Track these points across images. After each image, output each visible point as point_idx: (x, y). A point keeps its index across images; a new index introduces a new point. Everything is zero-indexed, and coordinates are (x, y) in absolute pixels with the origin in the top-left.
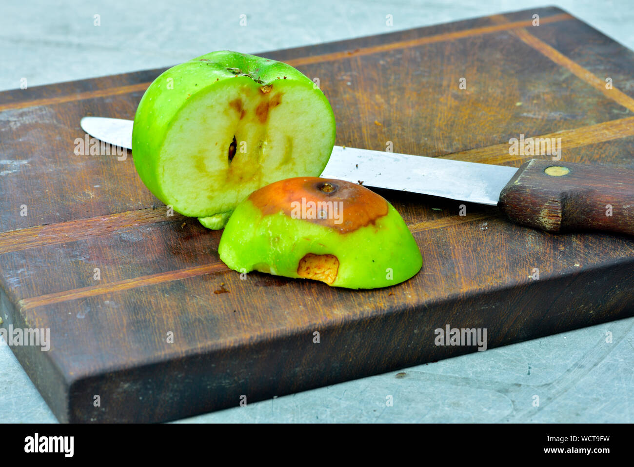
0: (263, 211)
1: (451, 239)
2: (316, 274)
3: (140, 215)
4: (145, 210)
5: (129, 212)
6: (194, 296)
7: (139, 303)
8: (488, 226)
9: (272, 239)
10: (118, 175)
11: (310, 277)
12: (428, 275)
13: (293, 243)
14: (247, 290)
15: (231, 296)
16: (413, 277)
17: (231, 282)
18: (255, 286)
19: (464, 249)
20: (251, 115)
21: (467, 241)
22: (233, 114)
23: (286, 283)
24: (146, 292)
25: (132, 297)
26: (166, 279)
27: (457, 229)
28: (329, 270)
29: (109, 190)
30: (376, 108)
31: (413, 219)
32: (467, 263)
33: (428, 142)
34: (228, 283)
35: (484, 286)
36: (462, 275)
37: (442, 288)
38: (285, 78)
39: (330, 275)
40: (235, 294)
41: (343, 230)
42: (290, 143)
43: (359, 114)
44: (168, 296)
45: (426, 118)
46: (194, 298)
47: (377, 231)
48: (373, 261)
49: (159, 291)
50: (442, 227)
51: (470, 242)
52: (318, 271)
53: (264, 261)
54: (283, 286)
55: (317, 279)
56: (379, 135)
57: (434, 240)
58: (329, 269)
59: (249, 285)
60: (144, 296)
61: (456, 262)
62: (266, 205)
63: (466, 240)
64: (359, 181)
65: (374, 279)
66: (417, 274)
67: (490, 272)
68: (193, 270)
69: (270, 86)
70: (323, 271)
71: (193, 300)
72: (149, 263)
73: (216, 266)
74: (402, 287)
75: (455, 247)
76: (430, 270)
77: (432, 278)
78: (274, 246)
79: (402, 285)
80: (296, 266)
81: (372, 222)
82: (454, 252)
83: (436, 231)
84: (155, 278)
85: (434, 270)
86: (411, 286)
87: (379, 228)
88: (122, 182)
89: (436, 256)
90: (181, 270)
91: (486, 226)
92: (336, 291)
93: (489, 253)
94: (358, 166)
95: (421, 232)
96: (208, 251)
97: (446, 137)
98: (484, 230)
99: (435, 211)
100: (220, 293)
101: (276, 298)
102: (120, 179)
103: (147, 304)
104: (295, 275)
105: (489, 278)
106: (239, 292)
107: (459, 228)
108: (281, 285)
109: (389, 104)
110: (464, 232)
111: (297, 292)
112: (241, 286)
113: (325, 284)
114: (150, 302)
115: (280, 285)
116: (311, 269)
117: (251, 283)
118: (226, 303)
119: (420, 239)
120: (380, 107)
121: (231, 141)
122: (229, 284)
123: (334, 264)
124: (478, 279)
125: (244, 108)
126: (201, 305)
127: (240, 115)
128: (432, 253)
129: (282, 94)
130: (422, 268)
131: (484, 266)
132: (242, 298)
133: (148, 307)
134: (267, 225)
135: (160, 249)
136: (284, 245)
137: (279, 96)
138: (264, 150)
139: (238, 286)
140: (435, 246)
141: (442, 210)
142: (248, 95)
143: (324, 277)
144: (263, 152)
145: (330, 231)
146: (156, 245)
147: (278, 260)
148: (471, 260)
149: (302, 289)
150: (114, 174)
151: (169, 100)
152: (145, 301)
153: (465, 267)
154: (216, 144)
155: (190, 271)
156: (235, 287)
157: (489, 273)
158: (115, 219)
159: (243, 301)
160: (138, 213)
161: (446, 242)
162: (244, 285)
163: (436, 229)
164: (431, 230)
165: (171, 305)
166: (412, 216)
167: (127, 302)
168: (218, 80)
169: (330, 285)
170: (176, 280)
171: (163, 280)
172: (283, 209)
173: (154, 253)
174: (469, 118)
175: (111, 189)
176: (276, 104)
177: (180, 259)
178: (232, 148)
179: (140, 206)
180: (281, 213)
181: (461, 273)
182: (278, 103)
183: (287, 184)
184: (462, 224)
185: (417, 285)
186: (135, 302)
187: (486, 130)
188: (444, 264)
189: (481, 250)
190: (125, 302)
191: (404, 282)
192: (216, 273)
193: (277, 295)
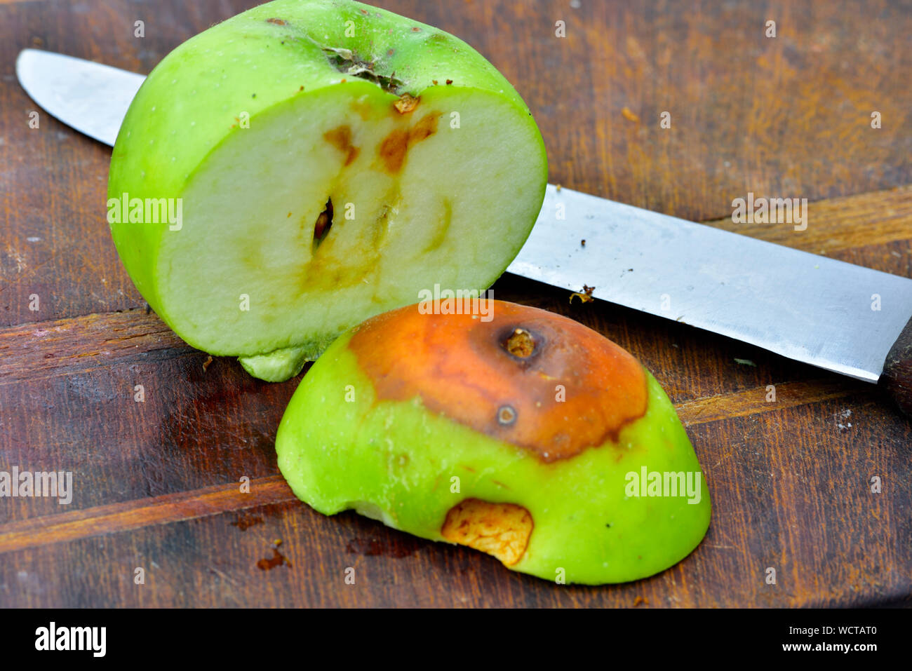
0: (377, 388)
1: (772, 451)
2: (481, 536)
3: (118, 327)
4: (129, 314)
5: (94, 316)
6: (212, 572)
7: (92, 584)
8: (852, 419)
9: (393, 457)
10: (81, 210)
11: (468, 541)
12: (721, 551)
13: (438, 473)
14: (329, 561)
15: (294, 578)
16: (689, 556)
17: (298, 536)
18: (347, 552)
19: (801, 483)
20: (369, 157)
21: (808, 459)
22: (332, 156)
23: (414, 550)
24: (110, 551)
25: (79, 564)
26: (157, 517)
27: (786, 423)
28: (510, 533)
29: (57, 254)
30: (628, 72)
31: (693, 387)
32: (807, 523)
33: (732, 174)
34: (289, 538)
35: (842, 594)
36: (794, 558)
37: (752, 593)
38: (449, 82)
39: (512, 544)
40: (302, 573)
41: (550, 455)
42: (447, 209)
43: (591, 85)
44: (157, 566)
45: (729, 107)
46: (213, 577)
47: (621, 457)
48: (608, 526)
49: (139, 550)
50: (755, 414)
51: (814, 463)
52: (485, 532)
53: (371, 500)
54: (407, 558)
55: (482, 549)
56: (630, 145)
57: (736, 449)
58: (510, 529)
59: (335, 547)
60: (104, 562)
61: (782, 519)
62: (385, 375)
63: (804, 454)
64: (585, 288)
65: (606, 564)
66: (696, 549)
67: (855, 553)
68: (218, 495)
69: (416, 99)
70: (496, 532)
71: (209, 583)
72: (124, 467)
73: (267, 486)
74: (663, 581)
75: (780, 472)
76: (725, 536)
77: (730, 559)
78: (396, 473)
79: (665, 577)
80: (439, 520)
81: (613, 436)
82: (778, 487)
83: (741, 423)
84: (132, 512)
85: (735, 536)
86: (684, 581)
87: (627, 449)
88: (88, 232)
89: (739, 497)
90: (191, 492)
91: (848, 420)
92: (520, 582)
93: (854, 497)
94: (586, 243)
95: (710, 424)
96: (253, 441)
97: (769, 163)
98: (844, 431)
99: (741, 365)
100: (270, 568)
101: (392, 591)
102: (85, 224)
103: (109, 589)
104: (437, 537)
105: (854, 572)
106: (313, 567)
107: (791, 420)
108: (405, 555)
109: (654, 64)
110: (802, 431)
111: (436, 577)
112: (316, 551)
113: (499, 563)
114: (117, 582)
115: (401, 555)
116: (471, 525)
117: (338, 544)
118: (281, 596)
119: (707, 444)
120: (635, 70)
121: (322, 208)
122: (291, 542)
123: (523, 521)
124: (829, 571)
125: (356, 143)
126: (227, 598)
127: (345, 156)
128: (732, 488)
129: (441, 114)
130: (709, 529)
131: (842, 536)
132: (316, 588)
133: (110, 596)
134: (384, 423)
135: (152, 427)
136: (417, 475)
137: (432, 118)
138: (391, 223)
139: (311, 548)
140: (738, 467)
141: (755, 366)
142: (365, 118)
143: (498, 546)
144: (390, 226)
145: (520, 455)
146: (145, 416)
147: (401, 505)
148: (814, 513)
149: (448, 571)
150: (74, 209)
151: (193, 123)
152: (105, 580)
153: (801, 532)
154: (290, 215)
155: (212, 496)
156: (304, 554)
157: (853, 556)
158: (63, 334)
159: (318, 594)
160: (114, 321)
161: (761, 457)
162: (325, 546)
163: (742, 418)
164: (731, 419)
165: (161, 595)
166: (692, 373)
167: (67, 578)
168: (302, 88)
169: (510, 567)
170: (179, 520)
171: (151, 517)
172: (422, 394)
173: (137, 439)
174: (819, 116)
175: (64, 250)
176: (424, 133)
177: (192, 459)
178: (322, 221)
179: (119, 302)
180: (416, 402)
181: (793, 551)
182: (429, 133)
183: (435, 325)
184: (798, 407)
185: (696, 577)
186: (84, 580)
187: (851, 151)
188: (756, 521)
189: (836, 487)
190: (62, 580)
191: (669, 570)
192: (265, 507)
193: (393, 583)
